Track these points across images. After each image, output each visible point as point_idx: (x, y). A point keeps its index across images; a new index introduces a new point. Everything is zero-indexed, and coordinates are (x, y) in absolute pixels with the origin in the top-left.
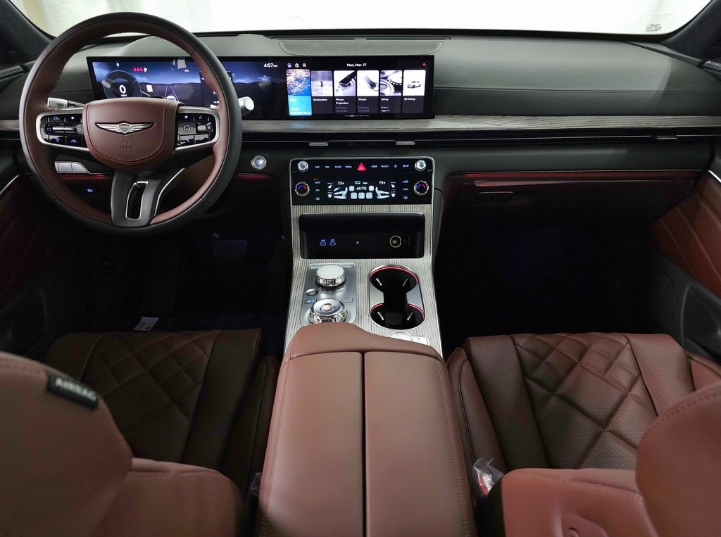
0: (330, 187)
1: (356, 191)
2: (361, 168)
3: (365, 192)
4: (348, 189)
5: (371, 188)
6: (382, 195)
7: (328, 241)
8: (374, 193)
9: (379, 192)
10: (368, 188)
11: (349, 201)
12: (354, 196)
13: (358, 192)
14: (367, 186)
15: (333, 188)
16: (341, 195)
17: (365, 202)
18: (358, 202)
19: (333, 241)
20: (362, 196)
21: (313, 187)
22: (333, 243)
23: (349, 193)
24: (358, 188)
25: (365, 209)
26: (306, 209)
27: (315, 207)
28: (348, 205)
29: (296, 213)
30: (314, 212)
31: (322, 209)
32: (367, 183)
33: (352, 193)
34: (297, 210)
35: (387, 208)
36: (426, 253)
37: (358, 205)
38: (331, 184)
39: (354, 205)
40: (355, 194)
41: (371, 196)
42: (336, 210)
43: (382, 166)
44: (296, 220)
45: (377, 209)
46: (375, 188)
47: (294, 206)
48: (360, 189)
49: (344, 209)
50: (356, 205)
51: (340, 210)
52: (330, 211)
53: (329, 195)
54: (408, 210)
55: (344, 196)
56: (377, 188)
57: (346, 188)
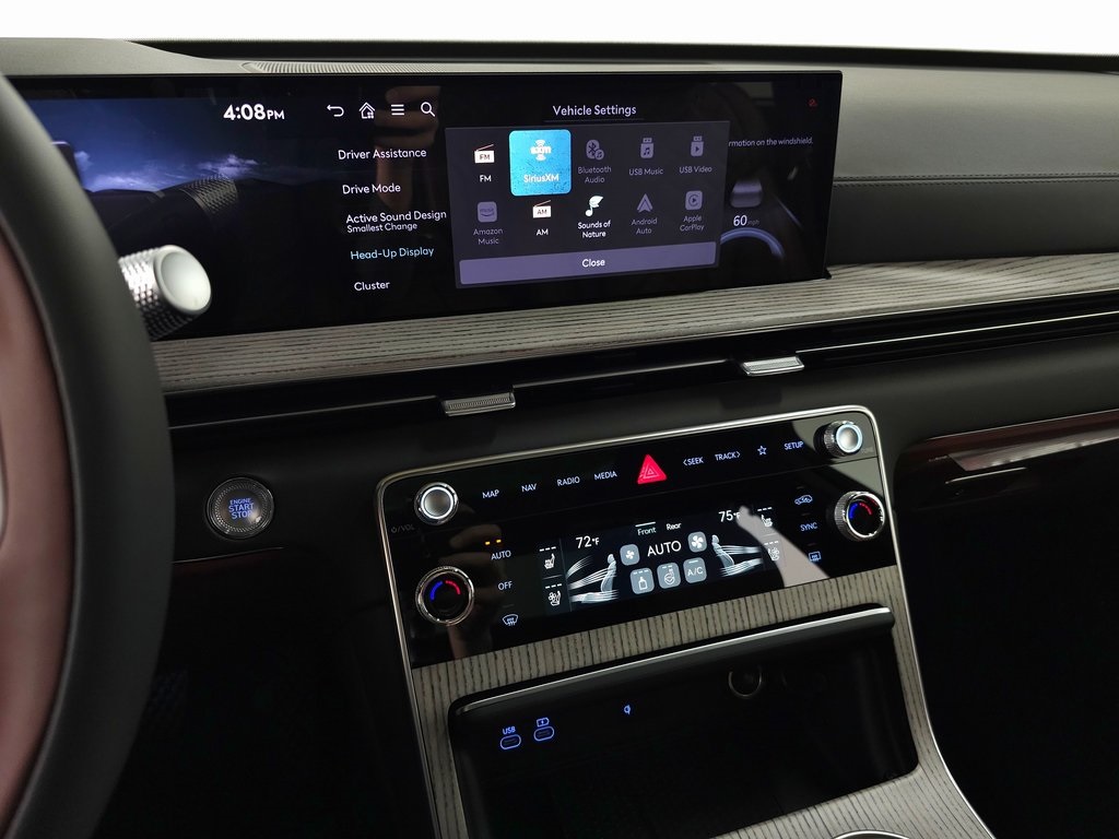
0: (549, 564)
1: (645, 561)
2: (649, 473)
3: (681, 557)
4: (618, 558)
5: (697, 541)
6: (738, 559)
8: (708, 555)
9: (722, 552)
10: (686, 544)
11: (628, 606)
12: (642, 582)
13: (652, 563)
14: (682, 536)
15: (561, 567)
16: (595, 587)
17: (687, 596)
18: (663, 602)
19: (543, 723)
20: (669, 577)
21: (484, 576)
22: (547, 732)
23: (624, 573)
24: (651, 551)
25: (690, 624)
26: (472, 671)
27: (504, 659)
28: (630, 623)
29: (433, 697)
30: (504, 678)
31: (533, 661)
32: (679, 526)
33: (634, 573)
34: (436, 684)
35: (763, 605)
36: (925, 749)
37: (666, 616)
38: (551, 551)
39: (651, 619)
40: (644, 575)
41: (700, 570)
42: (588, 651)
43: (719, 457)
44: (437, 730)
45: (732, 618)
46: (709, 541)
47: (417, 671)
48: (660, 551)
49: (618, 642)
50: (658, 617)
51: (603, 649)
52: (566, 660)
53: (552, 596)
54: (830, 600)
55: (606, 589)
56: (715, 538)
57: (611, 558)
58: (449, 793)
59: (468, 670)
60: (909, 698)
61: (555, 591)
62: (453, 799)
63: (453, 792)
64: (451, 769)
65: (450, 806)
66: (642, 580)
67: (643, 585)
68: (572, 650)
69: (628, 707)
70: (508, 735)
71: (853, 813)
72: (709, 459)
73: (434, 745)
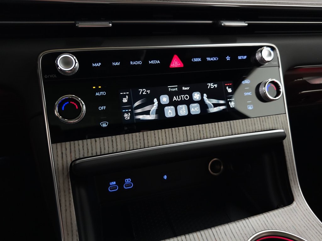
0: (125, 100)
1: (172, 103)
2: (176, 63)
5: (197, 96)
6: (215, 105)
7: (120, 183)
8: (202, 103)
9: (209, 102)
10: (191, 97)
11: (162, 122)
12: (170, 112)
13: (175, 104)
14: (190, 93)
15: (131, 102)
16: (147, 113)
17: (190, 120)
19: (128, 181)
20: (183, 111)
21: (92, 102)
22: (129, 185)
23: (161, 107)
24: (175, 99)
25: (192, 132)
26: (83, 147)
27: (100, 142)
28: (163, 130)
29: (62, 158)
30: (100, 151)
31: (115, 144)
32: (188, 88)
33: (166, 108)
34: (64, 152)
35: (226, 127)
36: (297, 195)
37: (180, 128)
38: (126, 94)
39: (173, 129)
40: (171, 109)
41: (197, 109)
42: (142, 141)
43: (208, 59)
44: (63, 174)
45: (211, 131)
46: (202, 96)
47: (54, 145)
48: (179, 99)
49: (157, 138)
50: (177, 128)
51: (150, 140)
52: (131, 145)
53: (126, 115)
54: (257, 127)
55: (152, 114)
56: (205, 95)
57: (155, 100)
58: (68, 204)
59: (81, 146)
60: (290, 172)
61: (127, 113)
62: (70, 207)
63: (70, 204)
64: (69, 193)
65: (68, 211)
66: (170, 111)
67: (170, 113)
68: (134, 140)
69: (166, 176)
70: (112, 185)
71: (266, 222)
72: (204, 59)
73: (61, 181)
